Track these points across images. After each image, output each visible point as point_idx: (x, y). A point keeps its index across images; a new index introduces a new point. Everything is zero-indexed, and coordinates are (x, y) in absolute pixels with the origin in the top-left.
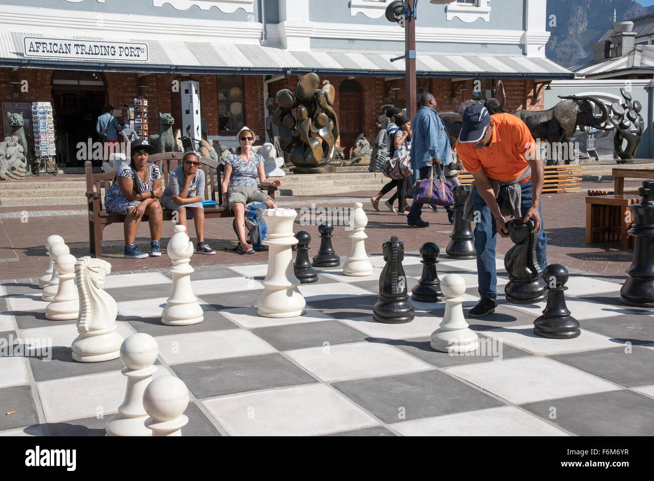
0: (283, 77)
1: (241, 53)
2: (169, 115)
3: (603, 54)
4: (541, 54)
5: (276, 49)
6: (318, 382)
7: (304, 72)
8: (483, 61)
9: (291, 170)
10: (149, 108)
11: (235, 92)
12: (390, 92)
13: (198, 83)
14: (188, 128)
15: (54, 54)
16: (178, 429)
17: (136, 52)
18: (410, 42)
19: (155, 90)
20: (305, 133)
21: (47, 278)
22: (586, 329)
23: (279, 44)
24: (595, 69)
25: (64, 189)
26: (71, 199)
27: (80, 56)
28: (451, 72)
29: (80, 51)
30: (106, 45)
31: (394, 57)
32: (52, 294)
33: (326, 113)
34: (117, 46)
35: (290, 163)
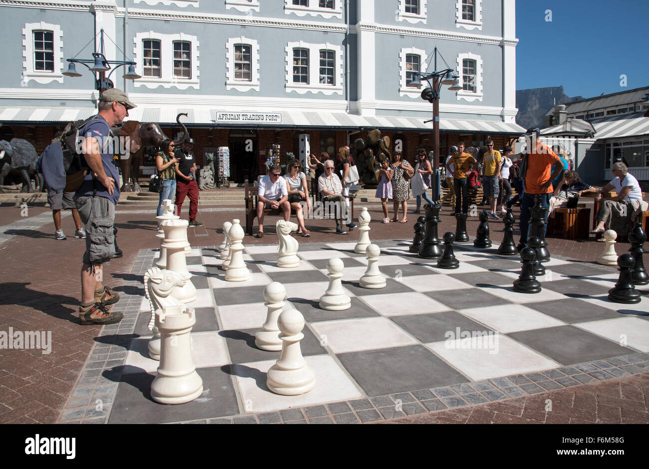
0: (359, 132)
1: (334, 118)
2: (292, 153)
3: (549, 123)
4: (513, 122)
5: (355, 116)
6: (380, 316)
7: (371, 129)
8: (478, 124)
9: (362, 187)
10: (280, 149)
11: (330, 140)
12: (423, 141)
13: (309, 135)
14: (303, 161)
15: (231, 120)
16: (298, 341)
17: (275, 118)
18: (436, 112)
19: (284, 139)
20: (371, 165)
21: (223, 246)
22: (545, 287)
23: (356, 112)
24: (545, 131)
25: (233, 196)
26: (237, 202)
27: (244, 121)
28: (460, 130)
29: (245, 118)
30: (259, 114)
31: (426, 121)
32: (225, 256)
33: (385, 153)
34: (264, 115)
35: (362, 183)
